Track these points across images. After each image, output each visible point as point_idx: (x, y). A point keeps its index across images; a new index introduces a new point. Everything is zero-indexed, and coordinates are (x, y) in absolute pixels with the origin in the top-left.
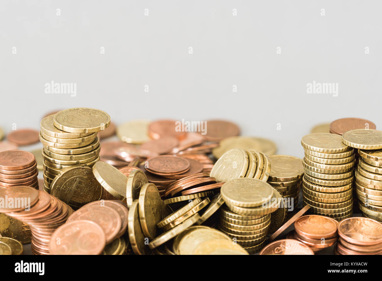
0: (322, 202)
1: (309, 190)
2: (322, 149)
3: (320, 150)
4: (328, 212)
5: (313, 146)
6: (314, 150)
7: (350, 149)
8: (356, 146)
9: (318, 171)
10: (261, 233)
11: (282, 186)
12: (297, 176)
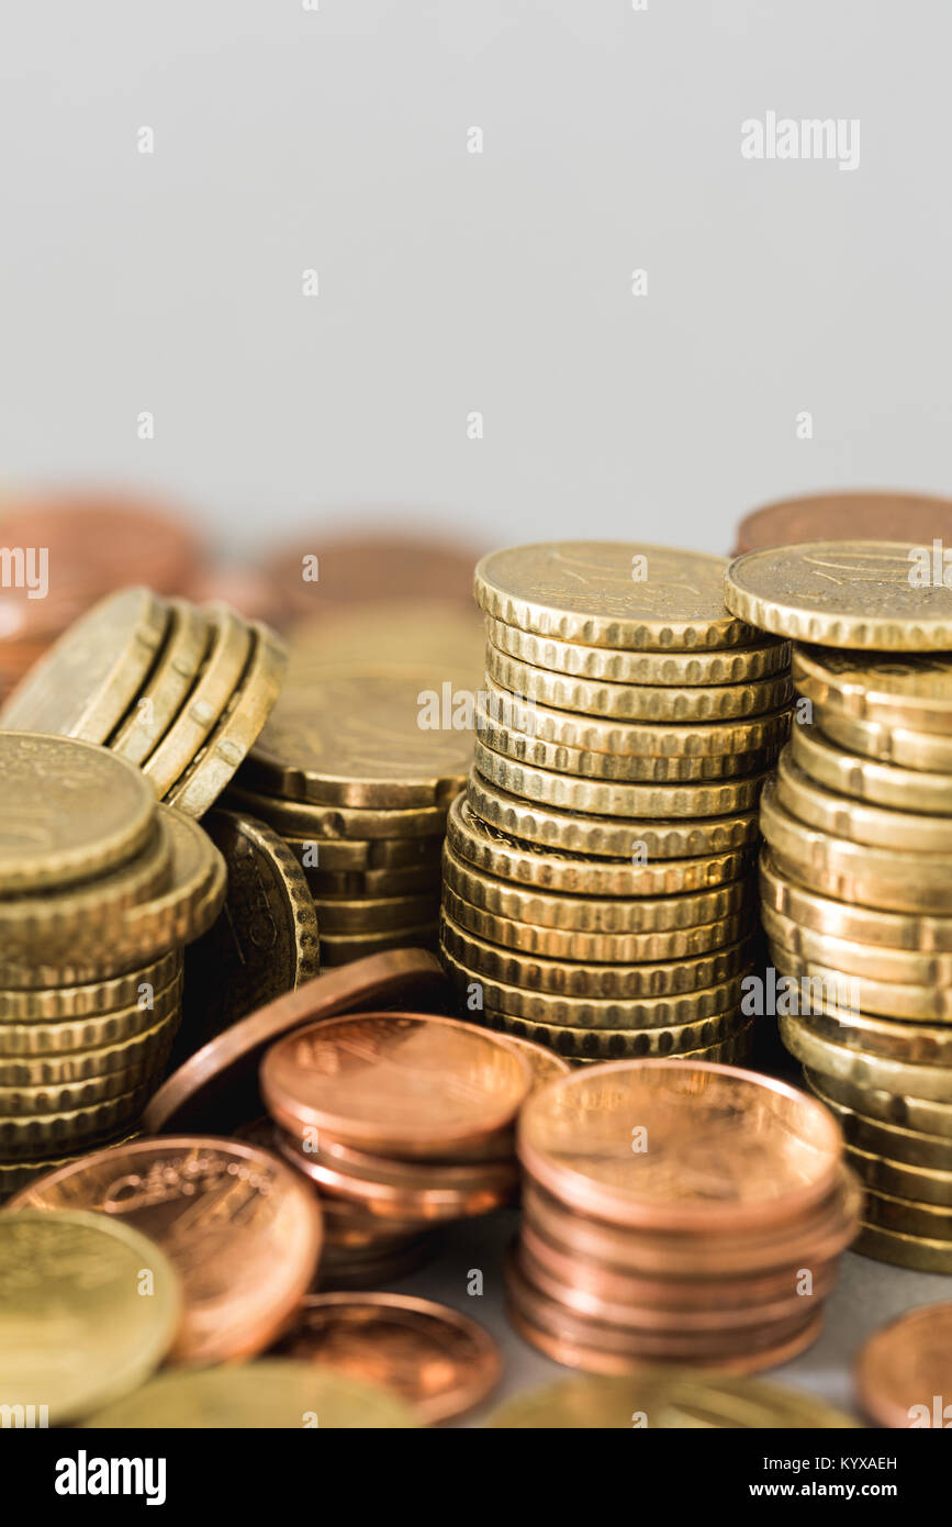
0: (541, 950)
1: (465, 877)
2: (575, 622)
3: (563, 621)
4: (542, 1011)
5: (526, 598)
6: (535, 622)
7: (749, 637)
8: (794, 619)
9: (524, 751)
10: (92, 1082)
11: (336, 835)
12: (433, 783)
